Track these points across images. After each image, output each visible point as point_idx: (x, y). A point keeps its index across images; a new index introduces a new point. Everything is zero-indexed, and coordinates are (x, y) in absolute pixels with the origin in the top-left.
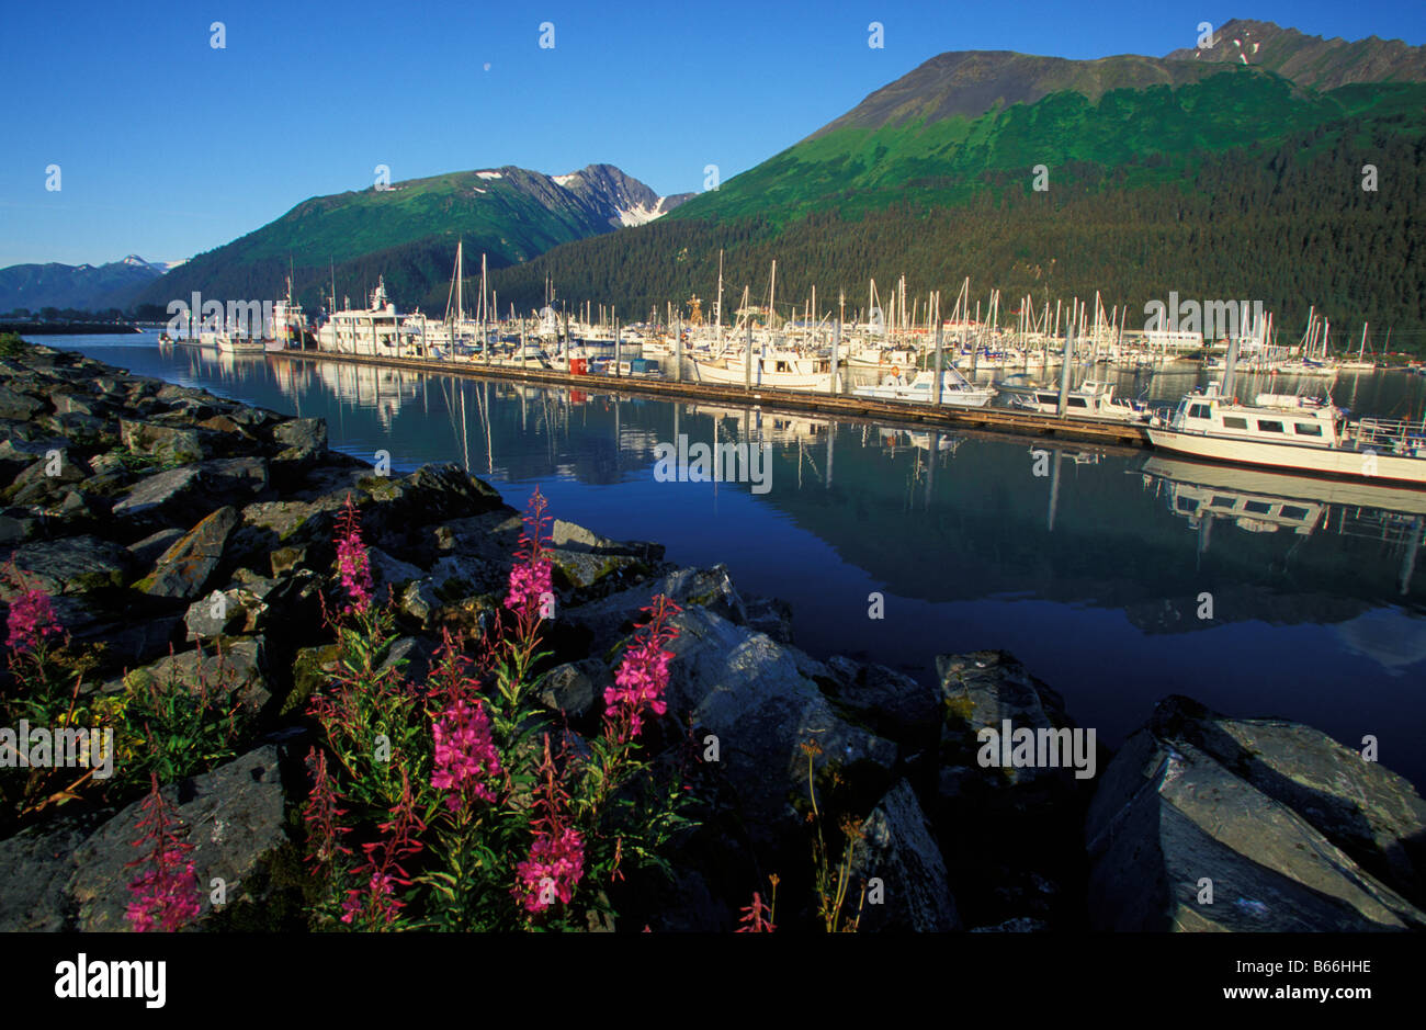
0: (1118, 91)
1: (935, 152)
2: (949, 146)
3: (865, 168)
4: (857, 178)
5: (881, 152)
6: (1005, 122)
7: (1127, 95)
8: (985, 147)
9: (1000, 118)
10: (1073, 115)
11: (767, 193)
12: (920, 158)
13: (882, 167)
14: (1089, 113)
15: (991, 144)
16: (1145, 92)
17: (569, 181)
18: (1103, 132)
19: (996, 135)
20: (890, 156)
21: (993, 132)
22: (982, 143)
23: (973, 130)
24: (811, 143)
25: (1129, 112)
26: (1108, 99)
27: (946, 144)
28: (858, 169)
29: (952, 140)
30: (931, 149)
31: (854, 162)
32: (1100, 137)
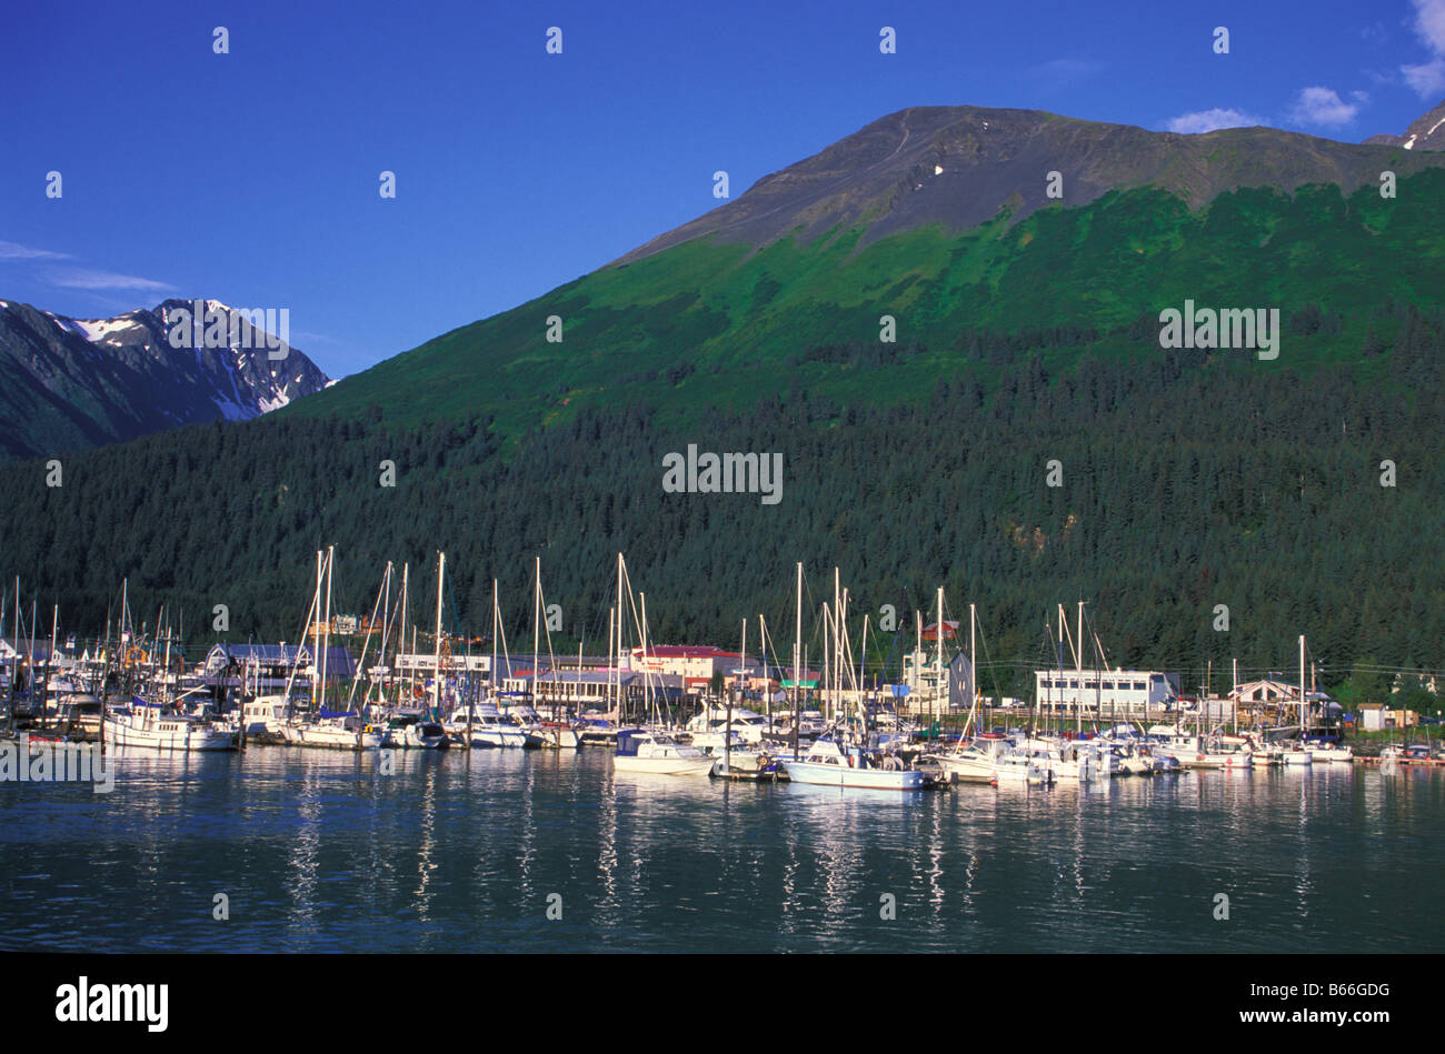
0: (1243, 192)
1: (876, 295)
2: (906, 284)
3: (728, 323)
4: (709, 342)
5: (769, 290)
6: (1025, 240)
7: (1261, 199)
8: (983, 288)
9: (1014, 234)
10: (1157, 232)
11: (509, 367)
12: (842, 305)
13: (765, 322)
14: (1188, 229)
15: (994, 282)
16: (1294, 195)
17: (110, 335)
18: (1215, 268)
19: (1004, 266)
20: (781, 303)
21: (999, 260)
22: (975, 280)
23: (959, 254)
24: (623, 271)
25: (1268, 233)
26: (1224, 207)
27: (899, 280)
28: (715, 323)
29: (917, 271)
30: (868, 288)
31: (707, 309)
32: (1211, 276)
